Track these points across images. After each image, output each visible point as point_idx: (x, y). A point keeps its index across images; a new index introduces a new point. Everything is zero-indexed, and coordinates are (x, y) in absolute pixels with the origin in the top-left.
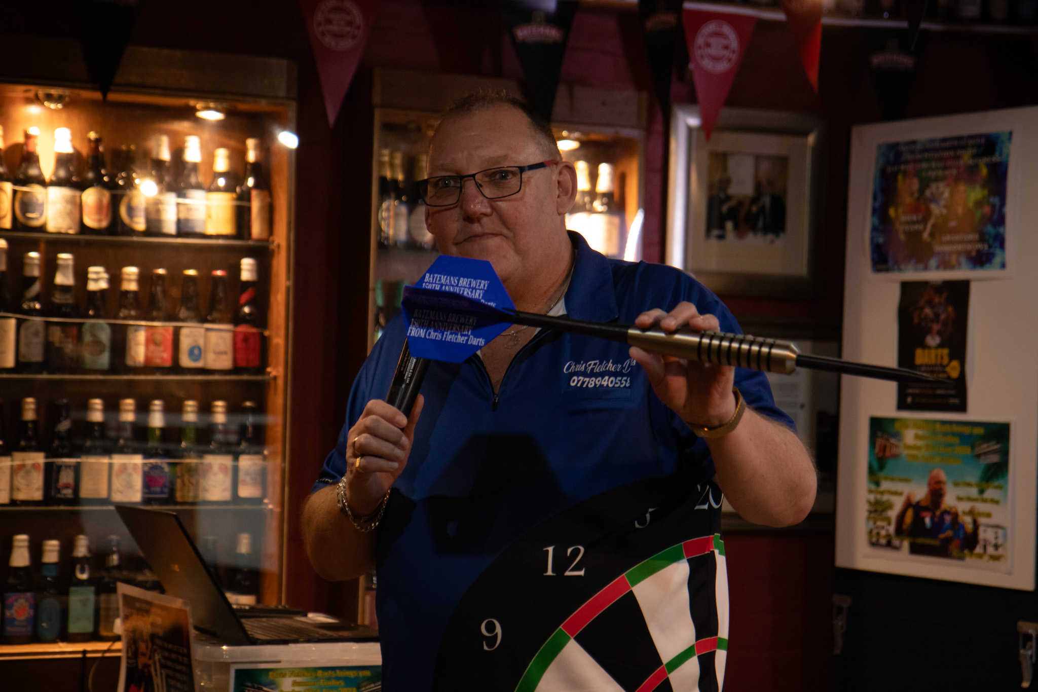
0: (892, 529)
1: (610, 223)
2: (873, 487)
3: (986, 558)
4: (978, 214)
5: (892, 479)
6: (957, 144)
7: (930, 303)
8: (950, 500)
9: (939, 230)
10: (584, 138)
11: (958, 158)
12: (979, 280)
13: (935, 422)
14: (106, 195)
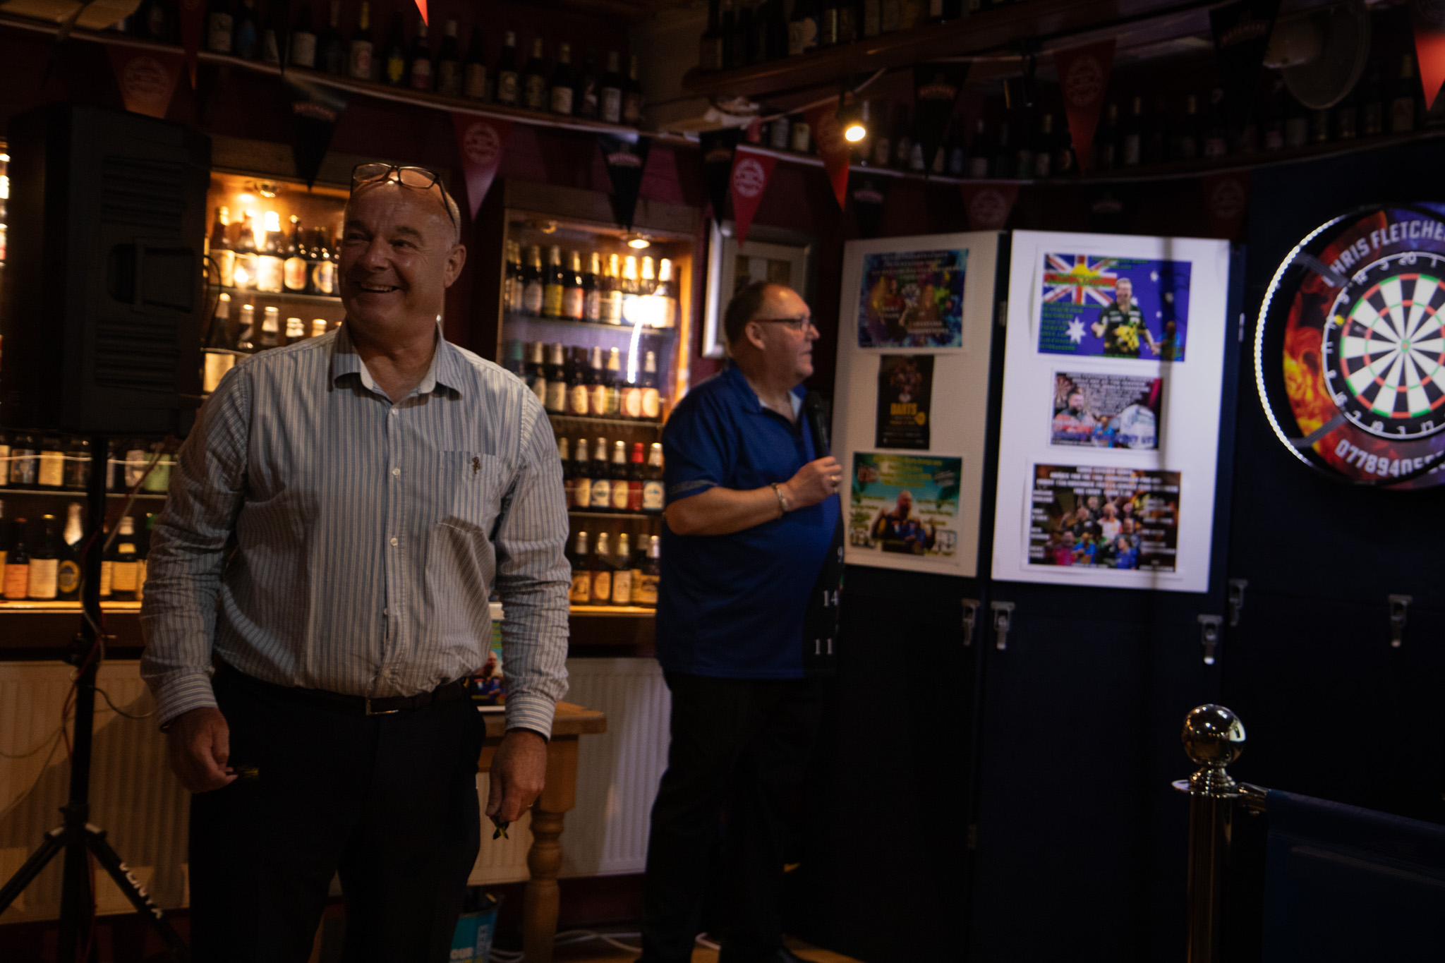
0: (869, 534)
1: (669, 303)
2: (855, 503)
3: (940, 554)
4: (942, 308)
5: (870, 498)
6: (928, 256)
7: (903, 371)
8: (915, 512)
9: (913, 317)
10: (653, 239)
11: (927, 266)
12: (941, 355)
13: (903, 457)
14: (303, 265)
